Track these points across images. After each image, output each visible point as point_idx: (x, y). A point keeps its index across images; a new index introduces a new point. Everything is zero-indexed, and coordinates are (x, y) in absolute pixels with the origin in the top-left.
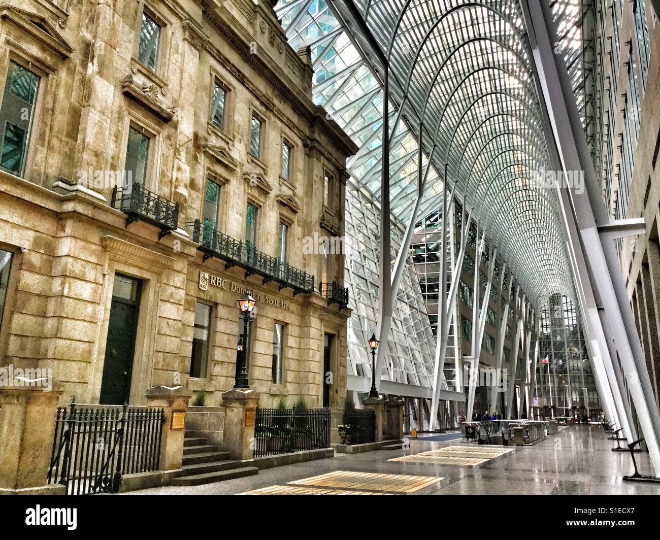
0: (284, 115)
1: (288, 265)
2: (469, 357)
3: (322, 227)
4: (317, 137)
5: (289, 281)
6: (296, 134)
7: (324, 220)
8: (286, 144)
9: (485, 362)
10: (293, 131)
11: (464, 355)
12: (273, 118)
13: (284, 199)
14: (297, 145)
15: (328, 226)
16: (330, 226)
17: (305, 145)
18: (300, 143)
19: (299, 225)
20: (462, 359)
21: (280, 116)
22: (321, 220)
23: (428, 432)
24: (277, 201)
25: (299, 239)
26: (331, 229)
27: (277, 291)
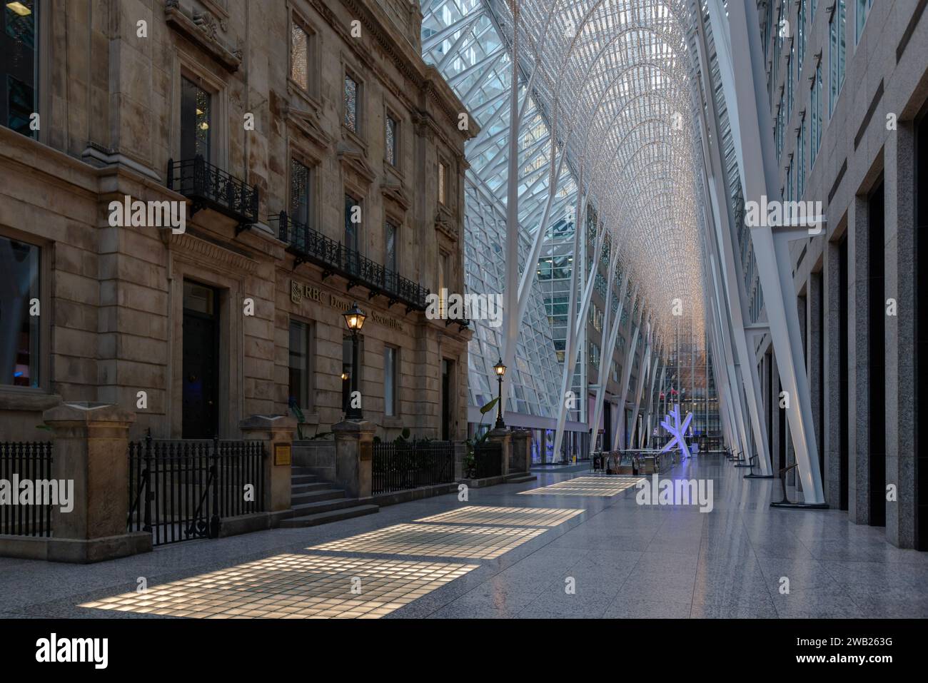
0: (387, 75)
1: (399, 276)
2: (595, 385)
3: (437, 229)
4: (428, 109)
5: (401, 295)
6: (402, 103)
7: (440, 221)
8: (390, 117)
9: (610, 391)
10: (398, 98)
11: (590, 383)
12: (373, 79)
13: (390, 191)
14: (404, 119)
15: (444, 229)
16: (447, 228)
17: (415, 120)
18: (408, 116)
19: (409, 226)
20: (588, 387)
21: (381, 76)
22: (437, 221)
23: (551, 464)
24: (382, 193)
25: (410, 243)
26: (448, 232)
27: (386, 308)
